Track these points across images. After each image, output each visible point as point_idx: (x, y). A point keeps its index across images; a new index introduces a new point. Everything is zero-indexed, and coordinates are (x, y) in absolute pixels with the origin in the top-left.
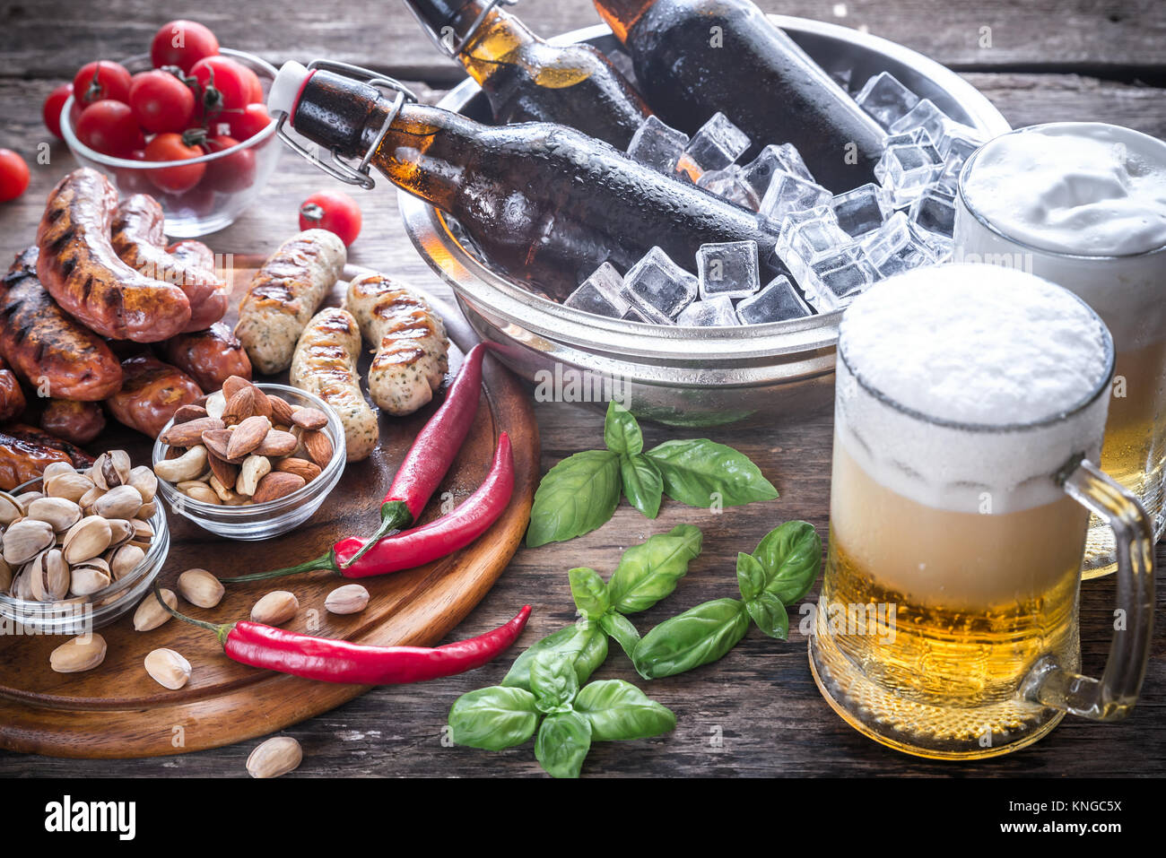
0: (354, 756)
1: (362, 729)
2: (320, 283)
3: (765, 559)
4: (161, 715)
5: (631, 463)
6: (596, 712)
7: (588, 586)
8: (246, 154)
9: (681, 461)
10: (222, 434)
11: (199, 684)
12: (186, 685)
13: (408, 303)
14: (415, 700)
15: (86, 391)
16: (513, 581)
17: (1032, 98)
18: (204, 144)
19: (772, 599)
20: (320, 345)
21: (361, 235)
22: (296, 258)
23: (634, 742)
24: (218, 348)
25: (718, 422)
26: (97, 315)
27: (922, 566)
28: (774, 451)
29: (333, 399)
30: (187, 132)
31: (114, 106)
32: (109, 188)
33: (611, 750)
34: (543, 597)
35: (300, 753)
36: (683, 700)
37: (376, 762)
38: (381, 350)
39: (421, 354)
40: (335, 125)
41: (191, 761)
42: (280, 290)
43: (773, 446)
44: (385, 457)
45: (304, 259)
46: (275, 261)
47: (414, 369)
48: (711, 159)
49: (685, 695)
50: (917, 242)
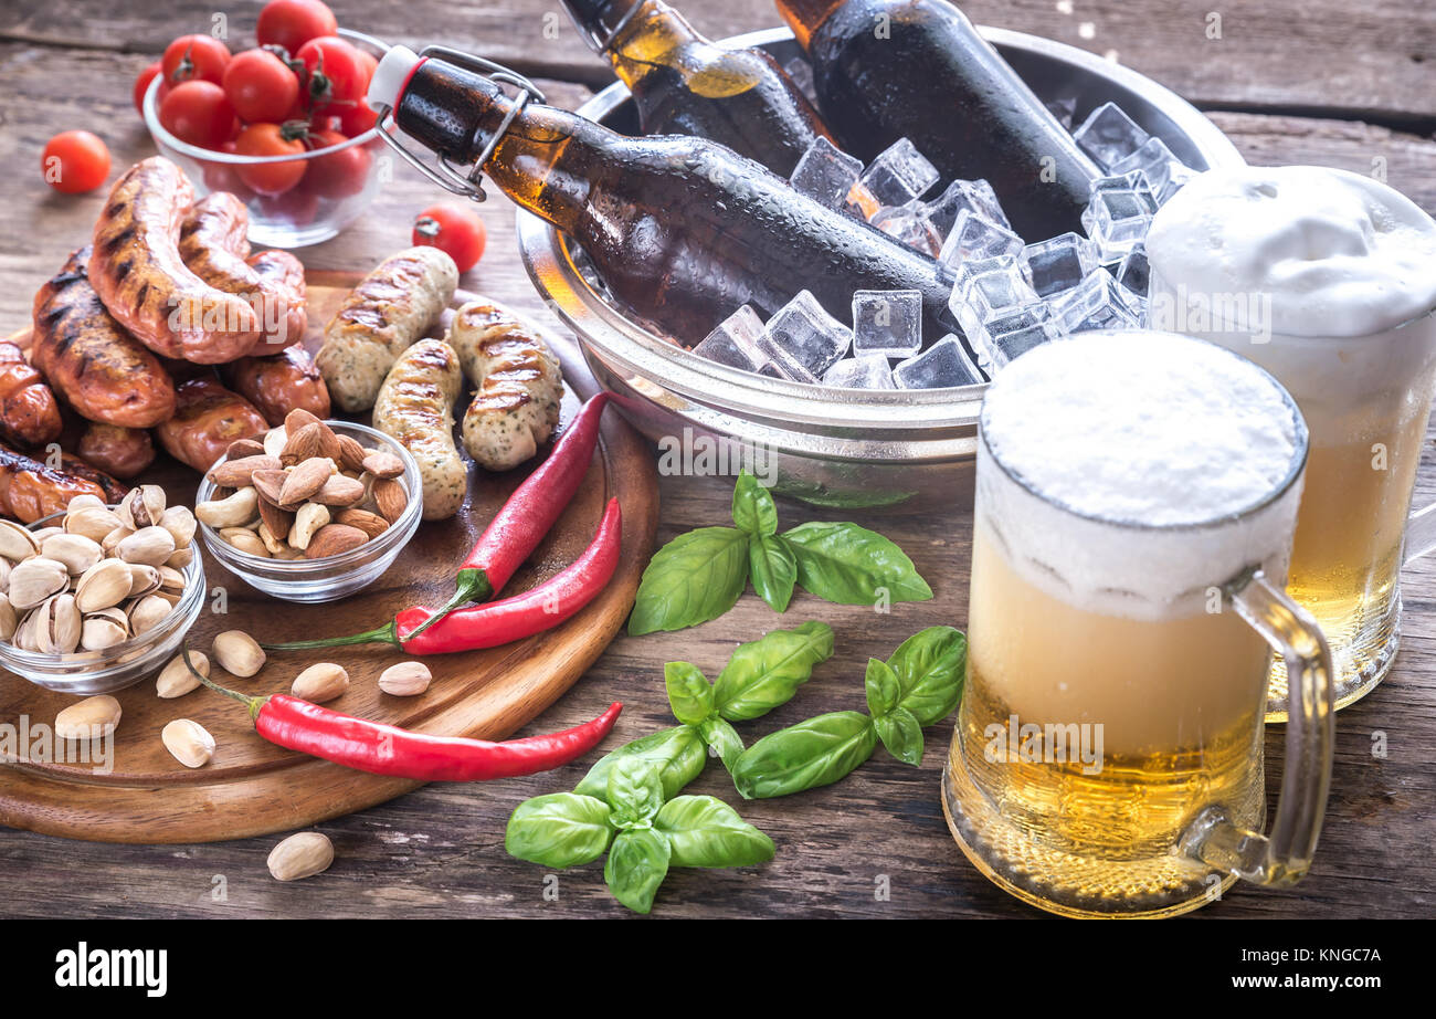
0: (395, 861)
1: (408, 831)
2: (421, 309)
3: (902, 669)
4: (175, 795)
5: (762, 545)
6: (678, 832)
7: (687, 684)
8: (355, 154)
9: (823, 547)
10: (276, 476)
11: (222, 764)
12: (207, 764)
13: (519, 339)
14: (473, 802)
15: (131, 416)
16: (607, 673)
17: (1304, 146)
18: (305, 138)
19: (907, 716)
20: (410, 381)
21: (484, 258)
22: (396, 279)
23: (722, 871)
24: (292, 377)
25: (867, 504)
26: (151, 328)
27: (1063, 686)
28: (936, 543)
29: (415, 445)
30: (286, 124)
31: (206, 89)
32: (183, 182)
33: (694, 879)
34: (639, 694)
35: (331, 853)
36: (786, 826)
37: (418, 870)
38: (482, 392)
39: (526, 400)
40: (443, 124)
41: (206, 853)
42: (372, 314)
43: (934, 536)
44: (473, 518)
45: (405, 280)
46: (372, 281)
47: (516, 416)
48: (890, 193)
49: (790, 821)
50: (1118, 305)
